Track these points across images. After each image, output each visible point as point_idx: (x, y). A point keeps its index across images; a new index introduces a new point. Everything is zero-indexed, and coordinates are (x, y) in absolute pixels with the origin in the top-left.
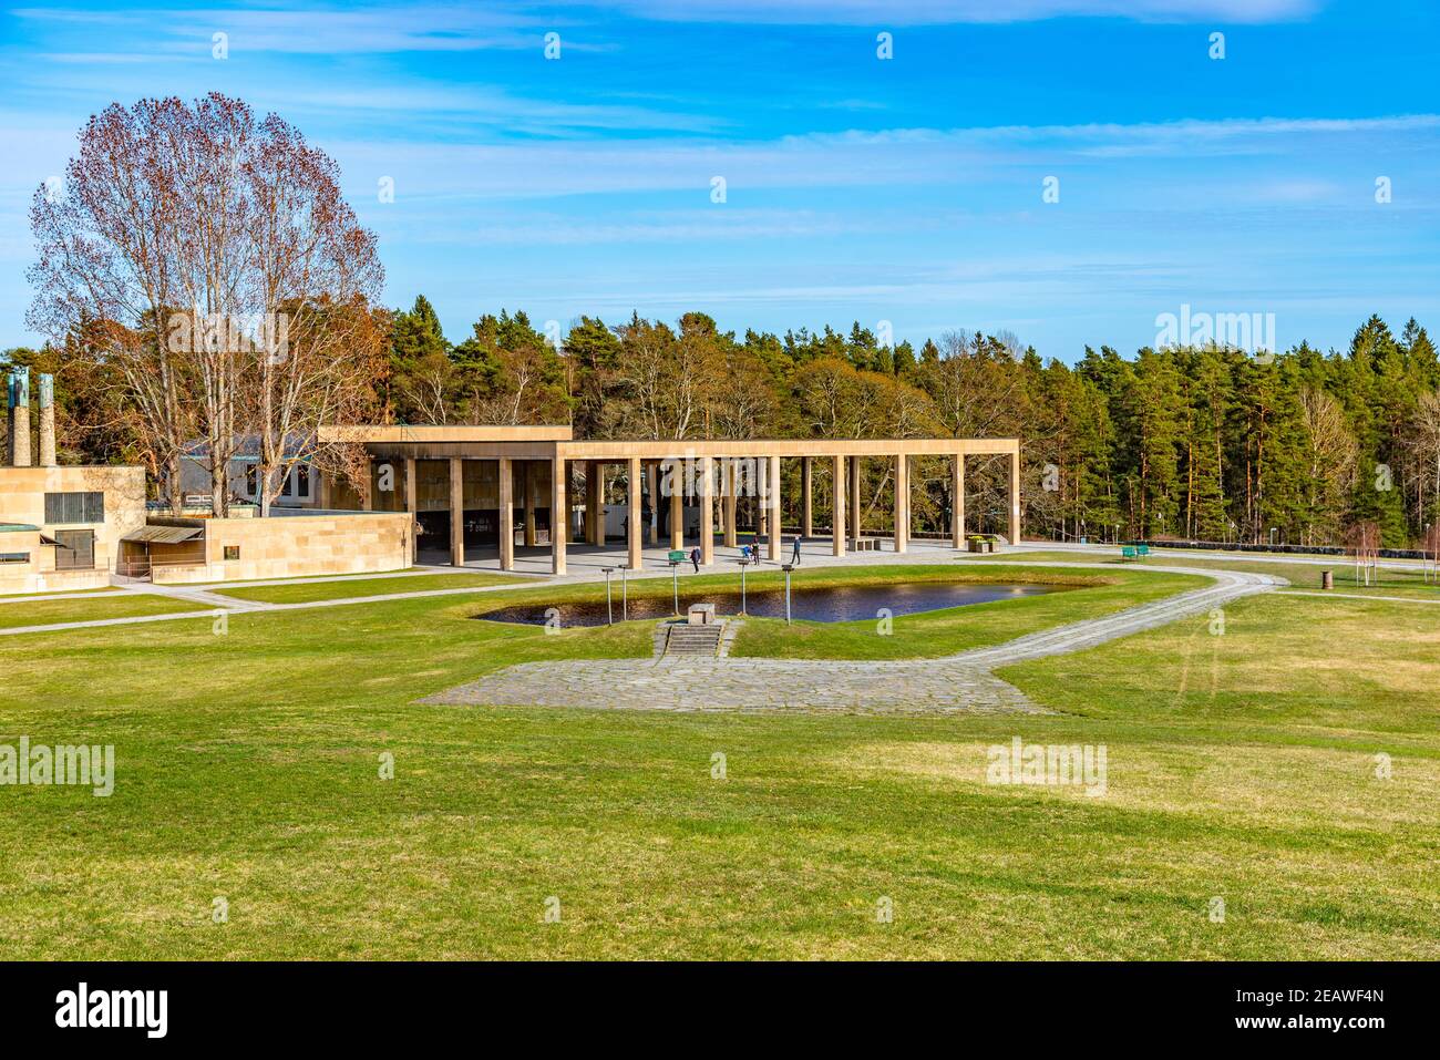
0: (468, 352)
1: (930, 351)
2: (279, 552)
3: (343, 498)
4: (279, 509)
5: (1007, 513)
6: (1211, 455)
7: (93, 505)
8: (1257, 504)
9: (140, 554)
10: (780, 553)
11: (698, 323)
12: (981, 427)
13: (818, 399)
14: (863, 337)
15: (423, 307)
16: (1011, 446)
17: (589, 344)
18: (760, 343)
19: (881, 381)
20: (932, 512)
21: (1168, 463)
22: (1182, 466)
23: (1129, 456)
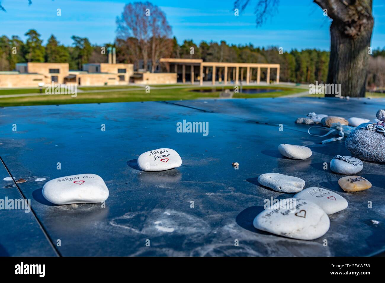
0: (183, 47)
1: (263, 49)
2: (155, 79)
3: (164, 71)
4: (155, 72)
5: (276, 78)
6: (313, 69)
7: (124, 71)
8: (320, 78)
9: (133, 79)
10: (237, 83)
11: (223, 42)
12: (272, 62)
13: (244, 56)
14: (251, 46)
15: (175, 38)
16: (277, 66)
17: (204, 45)
18: (234, 46)
19: (255, 54)
20: (263, 77)
21: (305, 70)
22: (307, 70)
23: (298, 68)
